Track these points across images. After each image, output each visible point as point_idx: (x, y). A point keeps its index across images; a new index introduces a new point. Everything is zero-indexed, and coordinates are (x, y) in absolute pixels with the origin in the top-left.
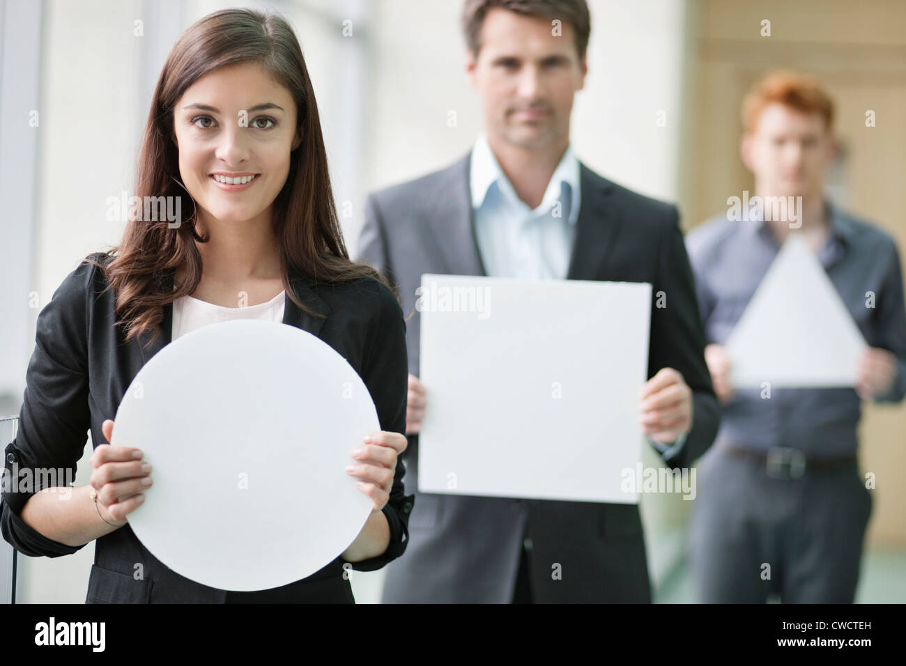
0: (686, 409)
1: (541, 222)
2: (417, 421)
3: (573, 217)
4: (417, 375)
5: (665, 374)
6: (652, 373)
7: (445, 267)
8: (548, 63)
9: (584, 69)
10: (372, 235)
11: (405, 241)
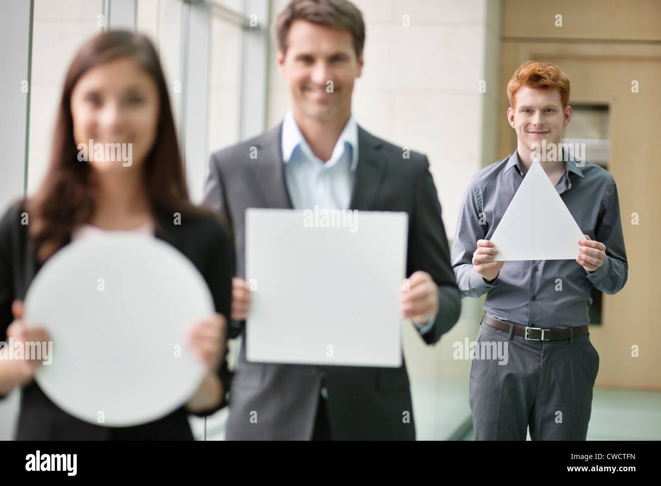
0: (433, 300)
1: (330, 172)
2: (245, 311)
3: (354, 166)
4: (244, 278)
5: (418, 276)
6: (409, 274)
7: (264, 203)
8: (334, 59)
9: (360, 63)
10: (213, 183)
11: (237, 187)
